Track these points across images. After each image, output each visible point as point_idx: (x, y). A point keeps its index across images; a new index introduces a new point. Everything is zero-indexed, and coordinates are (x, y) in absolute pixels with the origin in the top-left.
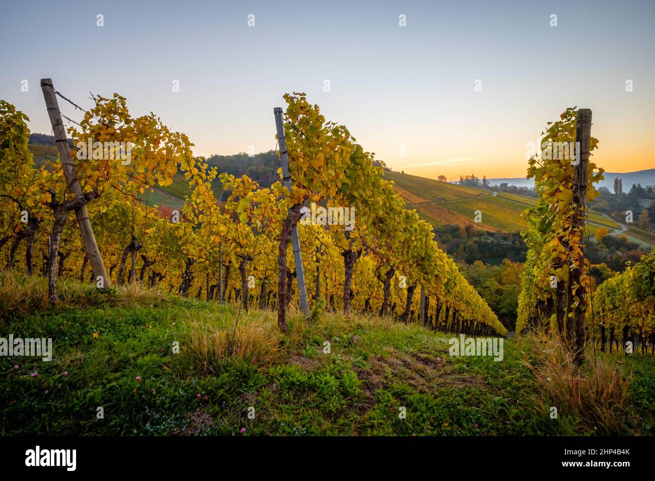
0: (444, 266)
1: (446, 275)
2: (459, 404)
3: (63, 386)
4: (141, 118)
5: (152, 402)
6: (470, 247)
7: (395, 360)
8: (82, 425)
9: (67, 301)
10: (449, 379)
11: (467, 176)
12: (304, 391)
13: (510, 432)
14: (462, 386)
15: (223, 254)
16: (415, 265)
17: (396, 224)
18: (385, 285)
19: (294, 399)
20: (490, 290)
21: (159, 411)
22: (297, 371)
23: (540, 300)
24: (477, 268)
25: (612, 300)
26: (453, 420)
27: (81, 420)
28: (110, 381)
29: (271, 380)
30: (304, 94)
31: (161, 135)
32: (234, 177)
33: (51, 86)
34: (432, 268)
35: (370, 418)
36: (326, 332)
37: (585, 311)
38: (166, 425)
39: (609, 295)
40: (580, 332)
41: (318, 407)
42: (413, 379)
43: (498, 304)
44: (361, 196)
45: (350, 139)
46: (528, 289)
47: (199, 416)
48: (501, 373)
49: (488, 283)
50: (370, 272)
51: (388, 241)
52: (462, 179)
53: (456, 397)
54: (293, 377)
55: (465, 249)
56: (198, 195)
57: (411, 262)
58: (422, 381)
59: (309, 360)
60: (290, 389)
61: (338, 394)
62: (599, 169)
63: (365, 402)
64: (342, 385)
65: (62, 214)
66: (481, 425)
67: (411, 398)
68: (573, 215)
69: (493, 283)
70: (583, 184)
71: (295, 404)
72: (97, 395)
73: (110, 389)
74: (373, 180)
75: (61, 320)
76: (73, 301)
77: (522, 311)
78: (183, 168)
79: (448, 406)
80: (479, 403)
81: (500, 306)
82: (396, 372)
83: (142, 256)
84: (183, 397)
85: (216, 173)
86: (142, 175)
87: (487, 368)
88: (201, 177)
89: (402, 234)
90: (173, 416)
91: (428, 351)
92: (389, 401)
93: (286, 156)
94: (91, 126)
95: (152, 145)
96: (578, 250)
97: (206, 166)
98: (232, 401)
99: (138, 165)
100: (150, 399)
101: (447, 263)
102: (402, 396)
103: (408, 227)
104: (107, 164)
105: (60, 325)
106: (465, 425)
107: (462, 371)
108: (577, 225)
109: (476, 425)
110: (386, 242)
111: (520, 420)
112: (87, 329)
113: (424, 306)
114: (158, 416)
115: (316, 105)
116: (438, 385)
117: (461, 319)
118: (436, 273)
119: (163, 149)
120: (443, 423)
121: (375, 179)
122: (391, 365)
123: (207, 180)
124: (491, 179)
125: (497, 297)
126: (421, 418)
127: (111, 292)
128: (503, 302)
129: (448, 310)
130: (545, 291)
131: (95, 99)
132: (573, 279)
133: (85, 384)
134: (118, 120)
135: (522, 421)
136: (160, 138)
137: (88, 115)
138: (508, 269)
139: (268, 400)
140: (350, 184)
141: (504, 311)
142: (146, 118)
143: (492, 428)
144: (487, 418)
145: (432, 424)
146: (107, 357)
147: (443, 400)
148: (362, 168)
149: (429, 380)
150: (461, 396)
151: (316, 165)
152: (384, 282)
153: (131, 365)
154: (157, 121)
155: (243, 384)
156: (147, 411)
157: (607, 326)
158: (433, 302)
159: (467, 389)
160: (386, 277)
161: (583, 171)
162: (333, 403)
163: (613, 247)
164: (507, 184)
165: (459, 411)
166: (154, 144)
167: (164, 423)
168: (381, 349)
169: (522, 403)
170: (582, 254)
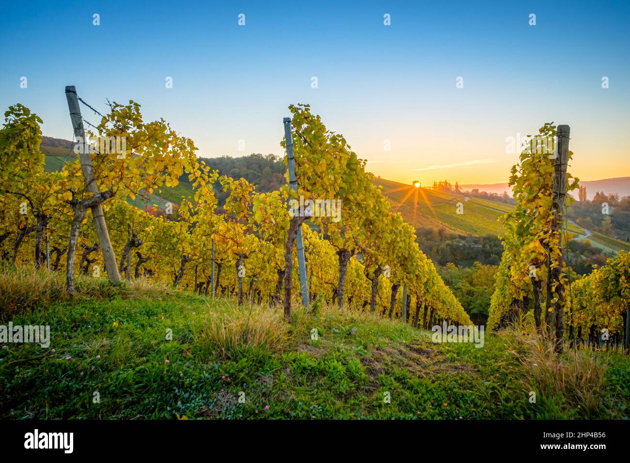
0: (423, 266)
1: (426, 275)
2: (455, 388)
3: (96, 368)
4: (152, 123)
5: (180, 383)
6: (443, 250)
7: (391, 350)
8: (118, 403)
9: (83, 293)
10: (443, 366)
11: (440, 182)
12: (315, 375)
13: (502, 412)
14: (456, 372)
15: (215, 252)
16: (399, 265)
17: (384, 226)
18: (373, 282)
19: (307, 382)
20: (462, 291)
21: (187, 392)
22: (307, 357)
23: (515, 299)
24: (449, 270)
25: (580, 300)
26: (451, 401)
27: (117, 398)
28: (137, 365)
29: (284, 365)
30: (308, 106)
31: (170, 139)
32: (233, 180)
33: (75, 92)
34: (414, 268)
35: (377, 399)
36: (326, 324)
37: (563, 306)
38: (196, 404)
39: (576, 296)
40: (560, 325)
41: (329, 389)
42: (410, 366)
43: (469, 305)
44: (356, 199)
45: (346, 147)
46: (502, 290)
47: (223, 396)
48: (488, 362)
49: (460, 285)
50: (354, 271)
51: (377, 242)
52: (435, 185)
53: (451, 381)
54: (304, 363)
55: (438, 251)
56: (201, 195)
57: (395, 263)
58: (418, 368)
59: (315, 349)
60: (302, 373)
61: (346, 378)
62: (575, 178)
63: (371, 386)
64: (348, 370)
65: (81, 211)
66: (476, 406)
67: (411, 381)
68: (553, 220)
69: (464, 284)
70: (561, 192)
71: (308, 386)
72: (129, 377)
73: (139, 371)
74: (365, 185)
75: (82, 310)
76: (88, 293)
77: (494, 311)
78: (187, 170)
79: (445, 389)
80: (472, 387)
81: (471, 307)
82: (395, 359)
83: (137, 253)
84: (208, 379)
85: (218, 175)
86: (151, 176)
87: (475, 357)
88: (204, 180)
89: (389, 236)
90: (201, 395)
91: (419, 343)
92: (392, 384)
93: (293, 162)
94: (107, 130)
95: (161, 149)
96: (558, 251)
97: (208, 169)
98: (252, 383)
99: (148, 167)
100: (178, 381)
101: (427, 263)
102: (403, 381)
103: (394, 229)
104: (122, 166)
105: (82, 315)
106: (462, 404)
107: (453, 360)
108: (556, 229)
109: (472, 406)
110: (375, 243)
111: (510, 401)
112: (107, 318)
113: (406, 303)
114: (187, 395)
115: (318, 116)
116: (434, 371)
117: (437, 317)
118: (417, 273)
119: (170, 152)
120: (442, 404)
121: (367, 184)
122: (389, 354)
123: (209, 182)
124: (463, 185)
125: (468, 298)
126: (423, 399)
127: (122, 285)
128: (474, 302)
129: (426, 308)
130: (522, 290)
131: (111, 105)
132: (553, 277)
133: (116, 366)
134: (131, 125)
135: (512, 402)
136: (170, 142)
137: (105, 120)
138: (479, 271)
139: (284, 382)
140: (346, 188)
141: (474, 311)
142: (156, 124)
143: (485, 408)
144: (480, 400)
145: (432, 404)
146: (131, 343)
147: (440, 384)
148: (356, 174)
149: (425, 367)
150: (456, 381)
151: (319, 170)
152: (372, 280)
153: (154, 351)
154: (167, 126)
155: (260, 369)
156: (177, 391)
157: (575, 325)
158: (414, 300)
159: (460, 375)
160: (374, 275)
161: (562, 180)
162: (343, 385)
163: (578, 252)
164: (478, 190)
165: (455, 393)
166: (163, 147)
167: (193, 401)
168: (377, 340)
169: (511, 386)
170: (561, 255)
